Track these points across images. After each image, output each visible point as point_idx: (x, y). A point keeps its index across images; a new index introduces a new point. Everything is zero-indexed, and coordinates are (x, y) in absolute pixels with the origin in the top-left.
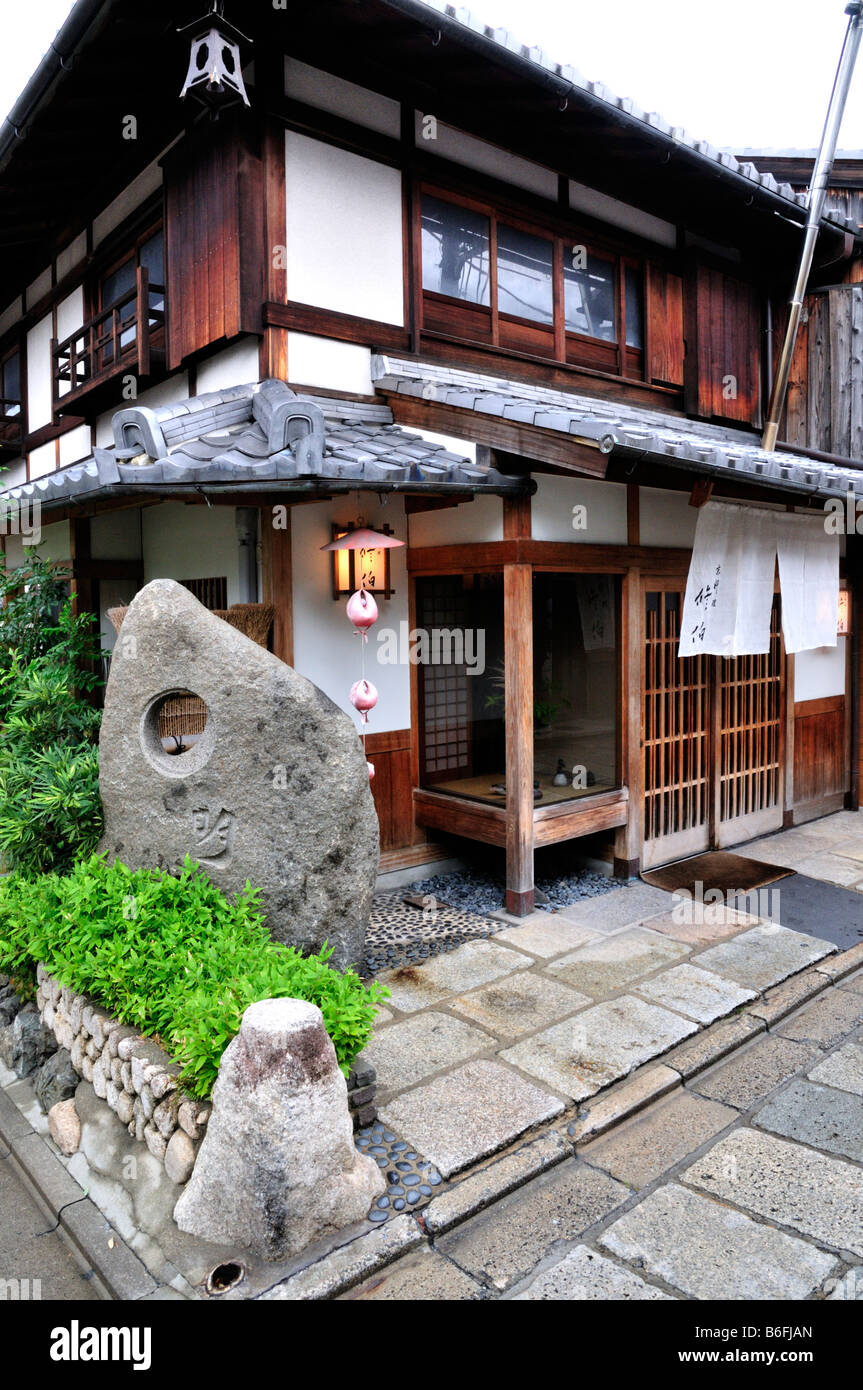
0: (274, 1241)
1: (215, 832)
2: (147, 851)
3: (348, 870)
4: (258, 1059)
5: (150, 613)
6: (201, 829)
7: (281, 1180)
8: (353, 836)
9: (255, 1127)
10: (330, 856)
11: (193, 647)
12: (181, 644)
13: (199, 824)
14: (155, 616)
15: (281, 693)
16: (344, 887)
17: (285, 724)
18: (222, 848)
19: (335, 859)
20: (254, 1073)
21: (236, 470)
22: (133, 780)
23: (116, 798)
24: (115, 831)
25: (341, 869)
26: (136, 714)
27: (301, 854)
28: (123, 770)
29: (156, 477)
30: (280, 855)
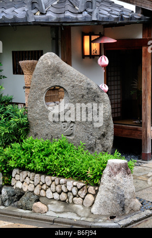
0: (122, 210)
1: (69, 128)
2: (47, 135)
3: (107, 139)
4: (115, 169)
5: (48, 63)
6: (64, 127)
7: (123, 196)
8: (108, 129)
9: (116, 185)
10: (102, 134)
11: (61, 73)
12: (58, 72)
13: (64, 126)
14: (50, 63)
15: (89, 87)
16: (106, 144)
17: (90, 96)
18: (71, 133)
19: (104, 135)
20: (114, 173)
21: (72, 18)
22: (41, 114)
23: (35, 120)
24: (34, 130)
25: (105, 139)
26: (42, 94)
27: (94, 134)
28: (38, 111)
29: (46, 20)
30: (88, 134)
